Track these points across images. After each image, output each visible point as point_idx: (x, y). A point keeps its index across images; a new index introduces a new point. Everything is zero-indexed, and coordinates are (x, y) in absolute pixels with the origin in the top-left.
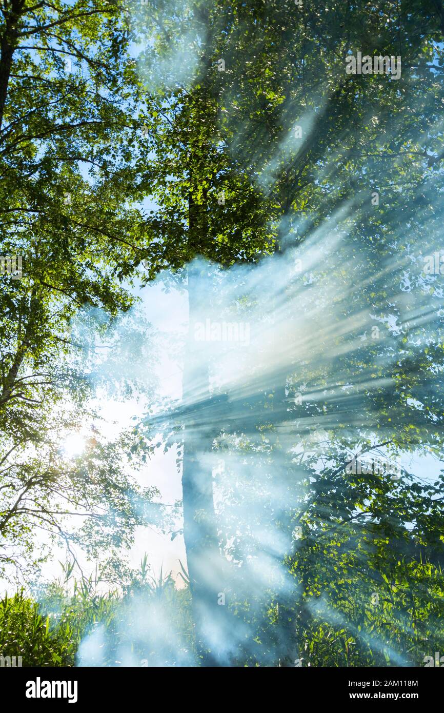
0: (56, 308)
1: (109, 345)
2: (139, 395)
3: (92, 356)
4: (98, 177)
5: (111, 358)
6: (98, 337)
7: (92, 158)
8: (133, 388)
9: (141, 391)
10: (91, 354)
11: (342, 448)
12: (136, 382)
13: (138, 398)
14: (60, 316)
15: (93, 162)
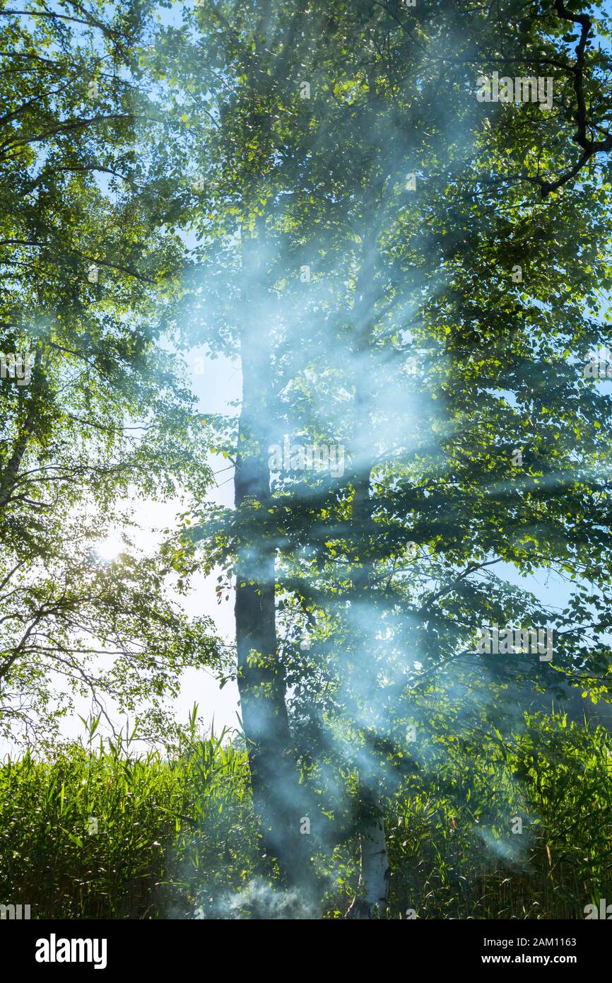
0: (68, 375)
1: (143, 425)
2: (184, 494)
3: (120, 440)
4: (122, 191)
5: (147, 444)
6: (127, 415)
7: (112, 166)
8: (176, 483)
9: (187, 489)
10: (119, 437)
11: (447, 565)
12: (180, 476)
13: (183, 497)
14: (76, 386)
15: (113, 173)
